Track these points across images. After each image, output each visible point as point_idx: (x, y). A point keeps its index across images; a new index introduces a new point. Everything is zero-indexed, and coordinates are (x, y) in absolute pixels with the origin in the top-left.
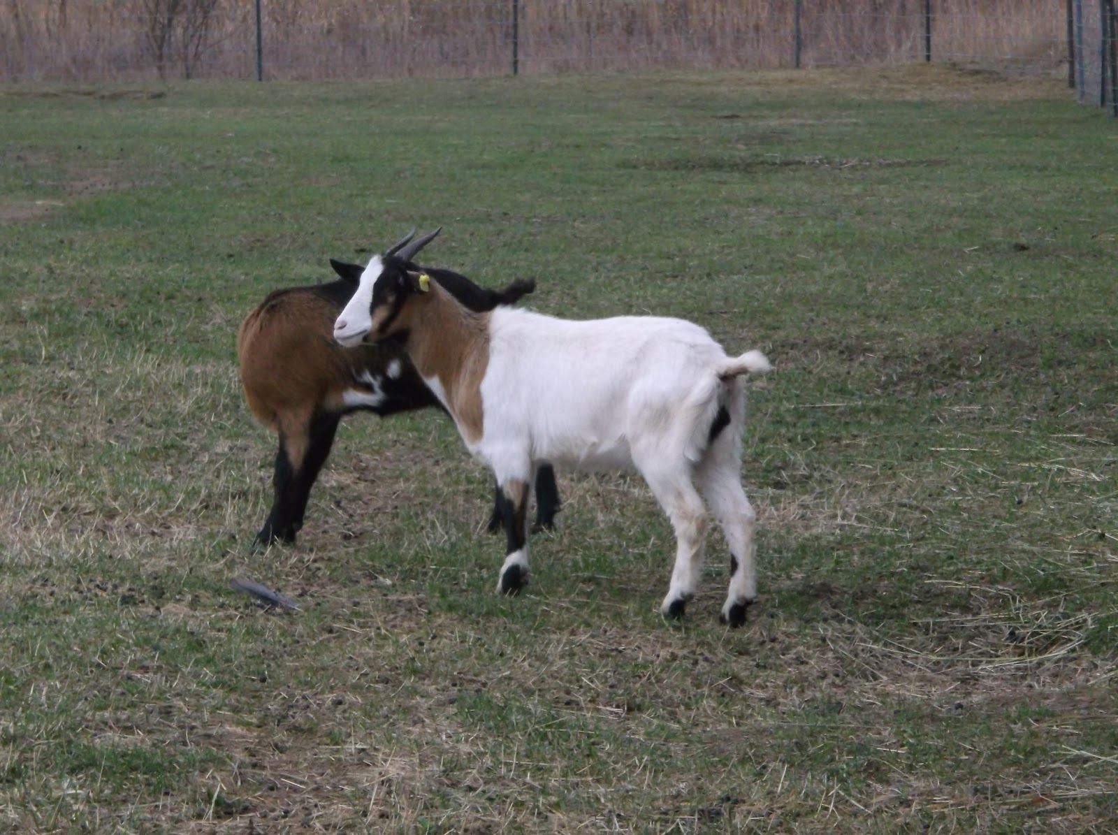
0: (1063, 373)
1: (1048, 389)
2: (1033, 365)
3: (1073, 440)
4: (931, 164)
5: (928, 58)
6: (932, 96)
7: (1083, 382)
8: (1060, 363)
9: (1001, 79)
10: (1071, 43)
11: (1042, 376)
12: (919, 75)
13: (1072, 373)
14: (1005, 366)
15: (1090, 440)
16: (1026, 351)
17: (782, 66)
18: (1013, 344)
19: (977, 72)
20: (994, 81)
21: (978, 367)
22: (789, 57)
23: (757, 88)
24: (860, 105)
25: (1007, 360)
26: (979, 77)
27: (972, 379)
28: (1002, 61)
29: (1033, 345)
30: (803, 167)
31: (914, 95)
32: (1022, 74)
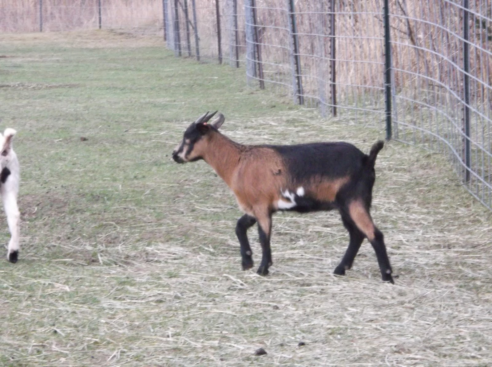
0: (79, 217)
1: (69, 226)
2: (64, 212)
3: (65, 263)
4: (71, 86)
5: (100, 27)
6: (100, 45)
7: (87, 222)
8: (78, 211)
9: (133, 37)
10: (164, 20)
11: (67, 219)
12: (96, 35)
13: (83, 216)
14: (49, 213)
15: (75, 263)
16: (62, 204)
17: (34, 31)
18: (55, 201)
19: (121, 34)
20: (130, 38)
21: (34, 214)
22: (38, 26)
23: (19, 42)
24: (65, 50)
25: (50, 210)
26: (123, 36)
27: (30, 221)
28: (134, 28)
29: (65, 201)
30: (10, 88)
31: (91, 46)
32: (143, 35)
